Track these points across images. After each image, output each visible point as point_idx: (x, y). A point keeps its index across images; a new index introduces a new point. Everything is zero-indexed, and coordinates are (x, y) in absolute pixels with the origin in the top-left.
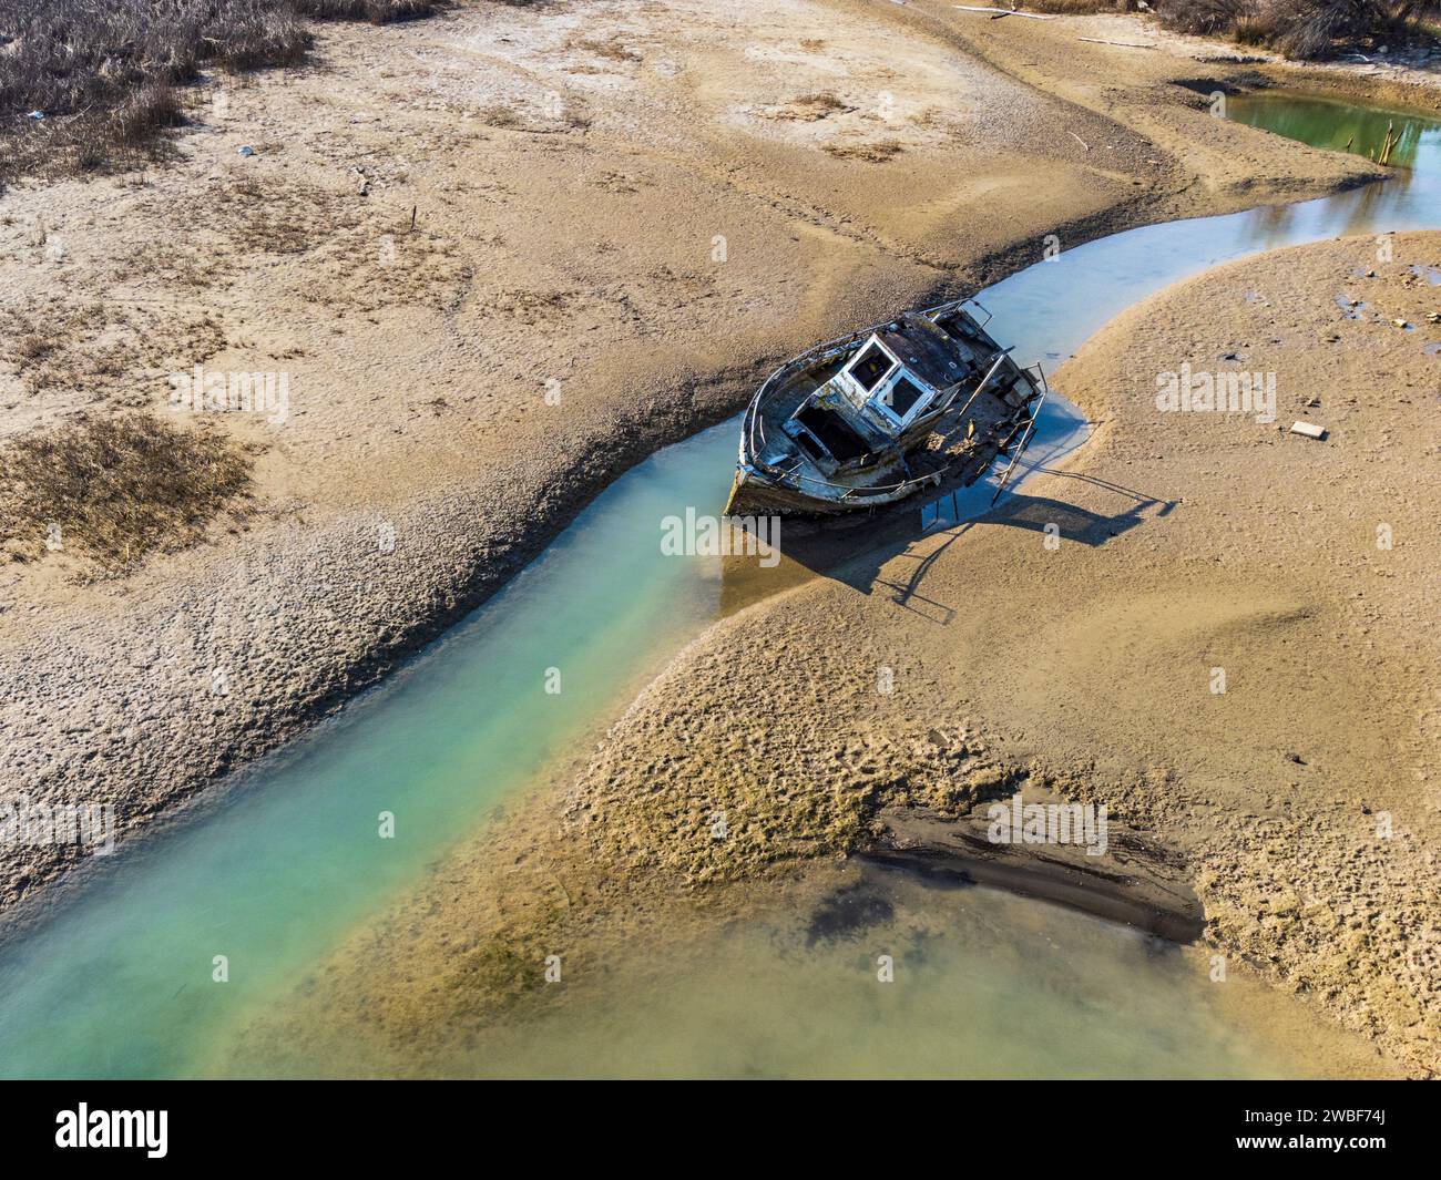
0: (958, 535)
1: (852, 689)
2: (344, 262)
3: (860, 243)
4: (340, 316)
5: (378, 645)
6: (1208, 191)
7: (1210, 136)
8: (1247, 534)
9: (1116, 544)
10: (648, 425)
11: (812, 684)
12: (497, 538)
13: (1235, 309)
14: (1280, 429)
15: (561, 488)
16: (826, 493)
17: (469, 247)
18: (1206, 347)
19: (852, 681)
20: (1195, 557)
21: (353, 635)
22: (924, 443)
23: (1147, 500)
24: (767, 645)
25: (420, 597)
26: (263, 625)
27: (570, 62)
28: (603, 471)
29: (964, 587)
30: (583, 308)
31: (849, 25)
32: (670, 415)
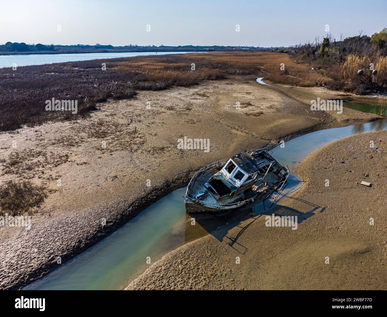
0: (256, 219)
2: (113, 140)
3: (247, 135)
4: (103, 153)
5: (47, 263)
6: (338, 122)
8: (348, 219)
9: (306, 222)
10: (174, 183)
12: (110, 220)
13: (344, 150)
14: (358, 183)
15: (138, 203)
16: (213, 206)
18: (336, 160)
19: (205, 279)
20: (331, 227)
21: (39, 259)
22: (251, 189)
23: (317, 207)
24: (181, 263)
25: (72, 243)
27: (193, 97)
28: (155, 197)
29: (253, 239)
30: (169, 151)
31: (258, 90)
32: (181, 180)
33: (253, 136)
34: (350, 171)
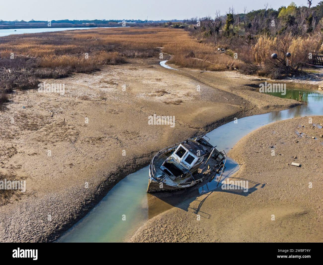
1: (186, 238)
2: (47, 132)
4: (46, 145)
5: (56, 229)
6: (259, 109)
7: (257, 96)
9: (251, 195)
10: (125, 168)
11: (175, 237)
12: (87, 199)
13: (271, 136)
14: (288, 164)
15: (103, 185)
16: (173, 185)
17: (78, 127)
18: (265, 145)
19: (186, 235)
20: (273, 198)
21: (48, 227)
22: (197, 171)
23: (257, 184)
24: (162, 226)
25: (67, 216)
26: (24, 225)
27: (101, 86)
28: (114, 181)
29: (212, 208)
30: (107, 141)
31: (167, 75)
32: (131, 166)
33: (181, 125)
34: (280, 155)
